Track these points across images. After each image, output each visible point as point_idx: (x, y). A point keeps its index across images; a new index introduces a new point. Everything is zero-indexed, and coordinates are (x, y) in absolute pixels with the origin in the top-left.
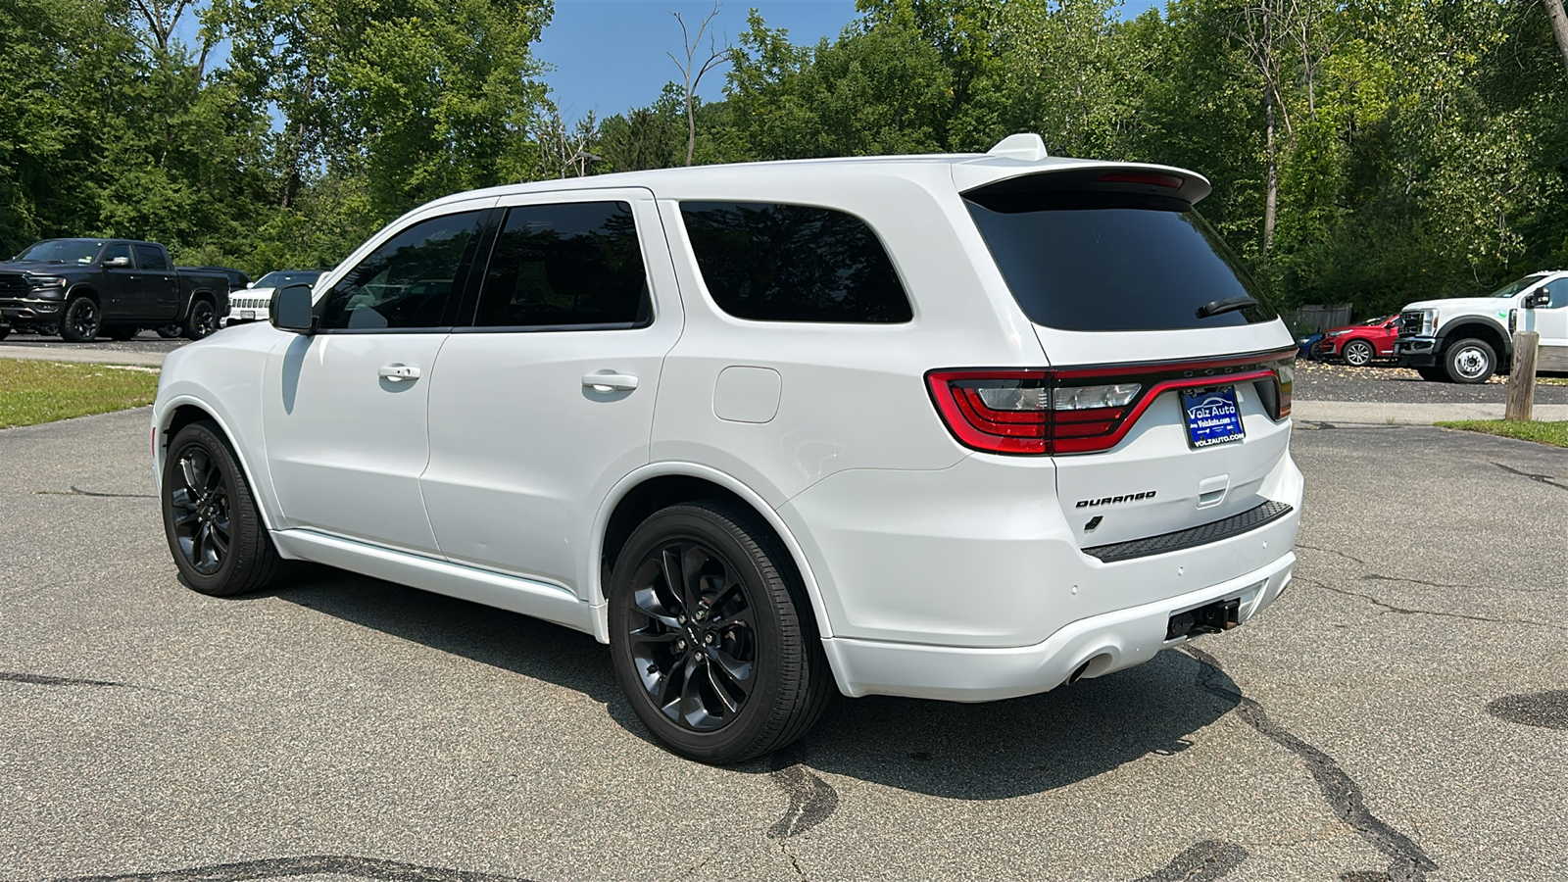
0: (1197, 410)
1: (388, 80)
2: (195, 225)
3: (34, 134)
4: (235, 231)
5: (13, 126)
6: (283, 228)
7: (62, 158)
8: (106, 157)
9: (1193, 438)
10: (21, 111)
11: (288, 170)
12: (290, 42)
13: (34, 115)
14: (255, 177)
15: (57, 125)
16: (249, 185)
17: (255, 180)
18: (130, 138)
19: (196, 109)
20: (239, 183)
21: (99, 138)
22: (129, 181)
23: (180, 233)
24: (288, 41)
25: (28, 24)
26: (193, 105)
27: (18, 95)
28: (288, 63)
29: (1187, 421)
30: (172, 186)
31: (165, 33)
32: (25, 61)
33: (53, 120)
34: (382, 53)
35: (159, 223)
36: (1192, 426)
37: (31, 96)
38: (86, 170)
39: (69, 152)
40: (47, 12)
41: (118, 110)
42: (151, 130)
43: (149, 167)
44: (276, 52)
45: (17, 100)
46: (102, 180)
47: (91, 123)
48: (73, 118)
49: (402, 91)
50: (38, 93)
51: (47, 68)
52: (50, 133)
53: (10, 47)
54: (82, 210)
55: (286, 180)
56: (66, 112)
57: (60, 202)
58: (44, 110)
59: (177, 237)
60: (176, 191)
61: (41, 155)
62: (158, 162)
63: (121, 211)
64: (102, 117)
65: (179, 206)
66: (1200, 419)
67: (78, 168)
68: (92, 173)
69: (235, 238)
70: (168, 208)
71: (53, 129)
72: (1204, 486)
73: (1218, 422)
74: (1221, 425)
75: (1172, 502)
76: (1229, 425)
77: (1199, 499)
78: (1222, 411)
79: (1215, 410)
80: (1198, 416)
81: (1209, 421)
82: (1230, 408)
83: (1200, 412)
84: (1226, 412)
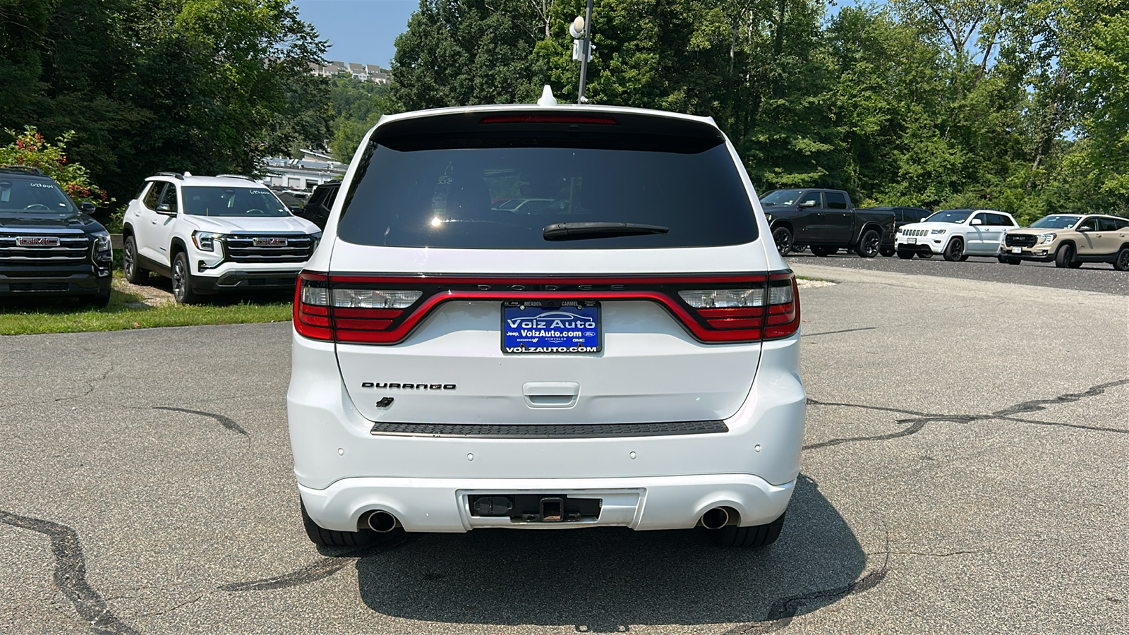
0: (522, 321)
1: (1111, 60)
2: (964, 178)
3: (862, 120)
4: (990, 182)
5: (850, 116)
6: (1025, 178)
7: (879, 135)
8: (907, 133)
9: (508, 343)
10: (856, 106)
11: (1043, 135)
12: (1045, 39)
13: (865, 109)
14: (1017, 142)
15: (878, 114)
16: (1012, 147)
17: (1016, 144)
18: (925, 119)
19: (971, 96)
20: (1005, 146)
21: (904, 120)
22: (920, 149)
23: (952, 184)
24: (1043, 39)
25: (866, 48)
26: (970, 92)
27: (855, 96)
28: (1042, 55)
29: (505, 328)
30: (950, 151)
31: (960, 44)
32: (862, 73)
33: (876, 110)
34: (1108, 40)
35: (938, 177)
36: (509, 334)
37: (863, 96)
38: (894, 142)
39: (883, 131)
40: (879, 39)
41: (919, 102)
42: (939, 113)
43: (936, 139)
44: (1033, 48)
45: (854, 99)
46: (903, 148)
47: (901, 110)
48: (888, 109)
49: (1121, 68)
50: (868, 93)
51: (875, 76)
52: (873, 119)
53: (853, 65)
54: (889, 170)
55: (1040, 142)
56: (884, 104)
57: (875, 164)
58: (871, 104)
59: (950, 186)
60: (952, 154)
61: (865, 134)
62: (942, 134)
63: (915, 170)
64: (908, 106)
65: (953, 165)
66: (524, 329)
67: (890, 142)
68: (898, 144)
69: (989, 187)
70: (945, 166)
71: (874, 116)
72: (531, 389)
73: (557, 334)
74: (563, 337)
75: (483, 397)
76: (579, 338)
77: (528, 399)
78: (573, 326)
79: (557, 323)
80: (524, 326)
81: (543, 331)
82: (587, 324)
83: (530, 323)
84: (579, 326)
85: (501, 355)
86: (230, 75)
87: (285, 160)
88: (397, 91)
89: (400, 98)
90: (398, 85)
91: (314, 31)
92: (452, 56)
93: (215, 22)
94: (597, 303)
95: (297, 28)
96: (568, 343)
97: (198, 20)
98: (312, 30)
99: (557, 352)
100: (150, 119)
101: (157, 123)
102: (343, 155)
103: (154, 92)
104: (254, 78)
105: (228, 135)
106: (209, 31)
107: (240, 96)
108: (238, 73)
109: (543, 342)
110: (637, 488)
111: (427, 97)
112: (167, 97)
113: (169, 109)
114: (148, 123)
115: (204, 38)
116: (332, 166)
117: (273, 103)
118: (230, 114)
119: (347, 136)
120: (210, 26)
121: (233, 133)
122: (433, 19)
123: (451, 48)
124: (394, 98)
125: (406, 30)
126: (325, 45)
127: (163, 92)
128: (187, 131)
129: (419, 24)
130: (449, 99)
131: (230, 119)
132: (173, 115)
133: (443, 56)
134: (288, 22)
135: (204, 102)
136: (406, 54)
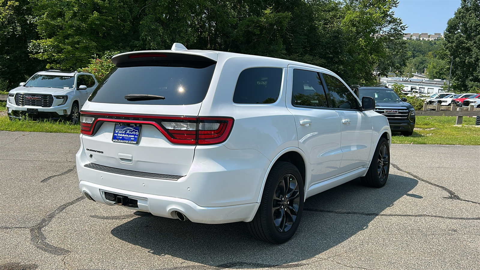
0: (119, 130)
9: (114, 138)
29: (114, 133)
36: (115, 135)
66: (119, 133)
72: (120, 156)
73: (127, 136)
74: (129, 137)
75: (109, 157)
76: (133, 138)
77: (120, 159)
78: (132, 133)
79: (128, 132)
80: (119, 132)
81: (124, 134)
82: (136, 133)
83: (121, 131)
84: (134, 134)
85: (112, 142)
86: (362, 43)
87: (403, 78)
88: (446, 45)
89: (447, 48)
90: (447, 42)
91: (401, 21)
92: (475, 26)
93: (357, 21)
94: (141, 125)
95: (393, 21)
96: (129, 139)
97: (350, 21)
98: (400, 21)
99: (125, 143)
100: (324, 63)
101: (326, 64)
102: (431, 75)
103: (326, 52)
104: (372, 44)
105: (358, 68)
106: (354, 25)
107: (365, 52)
108: (365, 42)
109: (123, 139)
110: (146, 198)
111: (461, 47)
112: (331, 53)
113: (332, 58)
114: (323, 65)
115: (352, 29)
116: (424, 81)
117: (379, 54)
118: (360, 59)
119: (434, 67)
120: (355, 23)
121: (360, 67)
122: (467, 10)
123: (475, 23)
124: (444, 49)
125: (453, 16)
126: (405, 27)
127: (330, 52)
128: (338, 67)
129: (460, 13)
130: (473, 47)
131: (359, 61)
132: (333, 61)
133: (471, 26)
134: (389, 18)
135: (346, 55)
136: (452, 27)
